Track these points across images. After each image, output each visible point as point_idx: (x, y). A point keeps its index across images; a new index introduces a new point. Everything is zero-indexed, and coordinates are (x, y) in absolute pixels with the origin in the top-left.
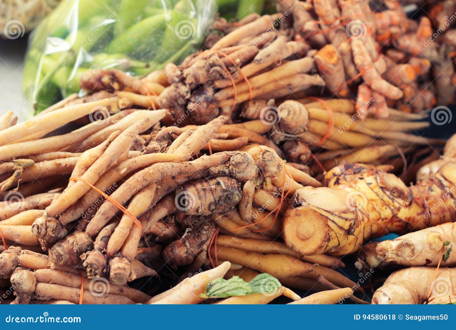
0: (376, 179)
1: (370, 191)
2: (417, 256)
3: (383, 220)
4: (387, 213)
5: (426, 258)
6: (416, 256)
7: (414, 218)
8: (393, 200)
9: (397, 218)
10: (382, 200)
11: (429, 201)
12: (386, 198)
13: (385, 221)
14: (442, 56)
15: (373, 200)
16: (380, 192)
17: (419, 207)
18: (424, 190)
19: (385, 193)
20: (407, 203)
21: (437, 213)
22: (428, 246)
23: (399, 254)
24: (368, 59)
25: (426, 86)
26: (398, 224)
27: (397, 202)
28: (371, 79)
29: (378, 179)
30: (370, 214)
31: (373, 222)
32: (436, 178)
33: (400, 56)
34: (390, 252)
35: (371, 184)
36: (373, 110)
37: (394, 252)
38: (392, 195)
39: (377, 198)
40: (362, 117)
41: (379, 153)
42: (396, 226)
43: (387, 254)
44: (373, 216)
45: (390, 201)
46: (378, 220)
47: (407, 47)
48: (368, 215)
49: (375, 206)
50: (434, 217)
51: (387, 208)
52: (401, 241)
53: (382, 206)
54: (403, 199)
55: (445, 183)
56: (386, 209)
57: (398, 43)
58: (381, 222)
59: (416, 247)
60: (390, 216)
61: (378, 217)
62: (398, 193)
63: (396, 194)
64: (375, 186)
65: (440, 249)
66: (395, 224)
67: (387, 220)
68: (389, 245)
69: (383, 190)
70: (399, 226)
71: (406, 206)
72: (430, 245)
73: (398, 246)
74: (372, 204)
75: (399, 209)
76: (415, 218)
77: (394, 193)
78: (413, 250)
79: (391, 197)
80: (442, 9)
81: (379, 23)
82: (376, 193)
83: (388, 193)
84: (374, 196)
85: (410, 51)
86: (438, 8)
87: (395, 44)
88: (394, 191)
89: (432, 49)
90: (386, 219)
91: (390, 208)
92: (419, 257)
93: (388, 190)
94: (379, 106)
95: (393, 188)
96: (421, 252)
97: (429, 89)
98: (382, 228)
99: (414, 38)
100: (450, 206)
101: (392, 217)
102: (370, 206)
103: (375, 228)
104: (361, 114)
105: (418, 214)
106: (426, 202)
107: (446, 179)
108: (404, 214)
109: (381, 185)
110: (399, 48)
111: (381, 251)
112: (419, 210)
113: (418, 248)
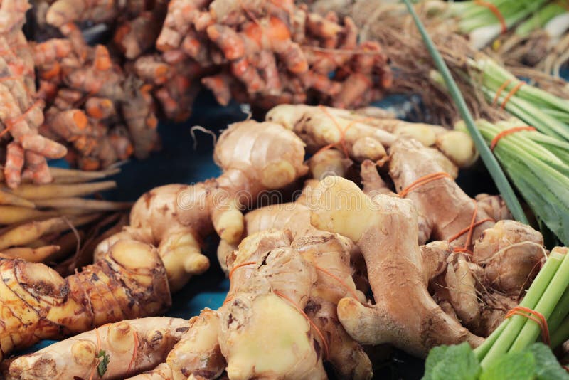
0: (15, 273)
1: (7, 290)
2: (61, 375)
3: (26, 327)
4: (31, 316)
5: (73, 376)
6: (59, 374)
7: (71, 320)
8: (38, 299)
9: (47, 321)
10: (23, 300)
11: (91, 294)
12: (28, 298)
13: (29, 326)
14: (129, 93)
15: (9, 302)
16: (20, 290)
17: (77, 304)
18: (86, 279)
19: (27, 291)
20: (60, 301)
21: (103, 309)
22: (73, 359)
23: (38, 374)
24: (16, 110)
25: (118, 131)
26: (49, 328)
27: (43, 300)
28: (21, 136)
29: (18, 273)
30: (5, 322)
31: (11, 331)
32: (106, 261)
33: (76, 96)
34: (25, 372)
35: (8, 280)
36: (29, 174)
37: (31, 371)
38: (37, 292)
39: (16, 298)
40: (13, 186)
41: (38, 230)
42: (47, 332)
43: (22, 375)
44: (10, 322)
45: (35, 301)
46: (19, 327)
47: (83, 84)
48: (3, 322)
49: (13, 310)
50: (99, 315)
51: (31, 310)
52: (41, 356)
53: (24, 309)
54: (52, 295)
55: (116, 267)
56: (29, 311)
57: (70, 81)
58: (24, 329)
59: (57, 363)
60: (37, 320)
61: (19, 323)
62: (46, 289)
63: (41, 291)
64: (13, 283)
65: (91, 362)
66: (44, 329)
67: (32, 326)
68: (23, 363)
69: (23, 287)
70: (50, 331)
71: (58, 305)
72: (76, 358)
73: (36, 363)
74: (8, 307)
75: (47, 310)
76: (73, 319)
77: (39, 289)
78: (54, 367)
79: (36, 295)
80: (129, 31)
81: (41, 57)
82: (14, 292)
83: (31, 290)
84: (11, 297)
85: (87, 89)
86: (124, 30)
87: (66, 82)
88: (40, 286)
89: (114, 85)
90: (31, 324)
91: (34, 309)
92: (63, 376)
93: (31, 287)
94: (38, 168)
95: (38, 283)
96: (65, 369)
97: (122, 134)
98: (26, 336)
99: (90, 72)
100: (120, 297)
101: (39, 321)
102: (6, 310)
103: (16, 338)
104: (12, 182)
105: (76, 314)
106: (87, 296)
107: (116, 262)
108: (55, 315)
109: (20, 281)
110: (72, 86)
111: (14, 372)
112: (77, 308)
113: (61, 364)
